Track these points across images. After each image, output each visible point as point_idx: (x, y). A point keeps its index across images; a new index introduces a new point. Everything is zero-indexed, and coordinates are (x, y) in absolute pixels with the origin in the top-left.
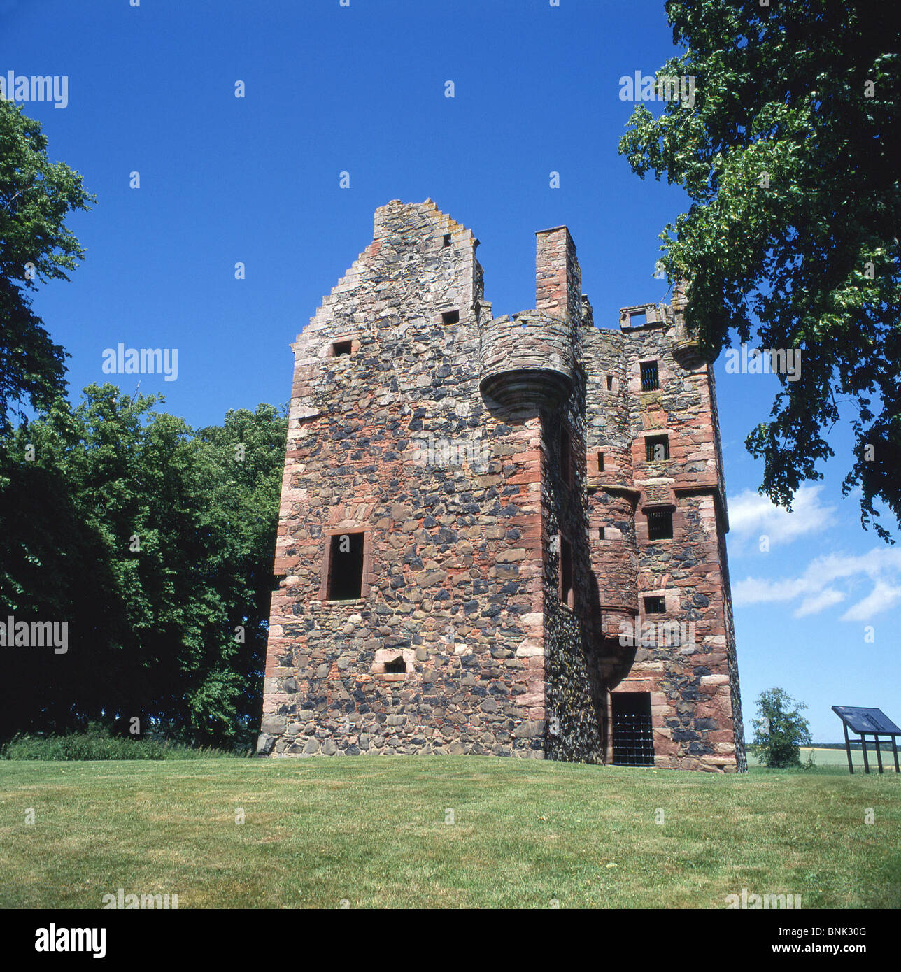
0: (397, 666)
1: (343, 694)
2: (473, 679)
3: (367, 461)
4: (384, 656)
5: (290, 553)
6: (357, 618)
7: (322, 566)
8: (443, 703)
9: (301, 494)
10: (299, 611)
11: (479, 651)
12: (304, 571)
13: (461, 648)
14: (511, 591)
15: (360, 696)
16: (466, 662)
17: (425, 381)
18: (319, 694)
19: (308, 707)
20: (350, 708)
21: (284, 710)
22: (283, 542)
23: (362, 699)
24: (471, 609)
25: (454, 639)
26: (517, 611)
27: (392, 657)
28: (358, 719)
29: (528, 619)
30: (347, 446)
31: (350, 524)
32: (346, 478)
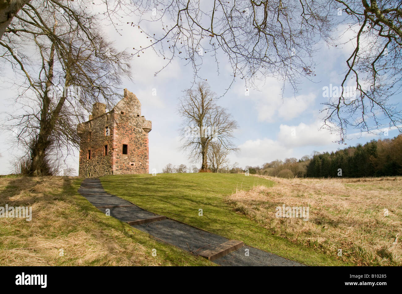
0: (132, 165)
1: (125, 168)
2: (142, 167)
3: (127, 134)
4: (131, 163)
5: (116, 145)
6: (127, 157)
7: (121, 148)
8: (138, 170)
9: (117, 136)
10: (118, 155)
11: (142, 163)
12: (119, 149)
13: (140, 163)
14: (146, 156)
15: (128, 168)
16: (141, 165)
17: (135, 124)
18: (122, 168)
19: (120, 170)
21: (117, 170)
22: (115, 143)
23: (128, 169)
24: (141, 158)
25: (139, 162)
26: (146, 159)
27: (132, 163)
28: (128, 171)
29: (147, 160)
30: (124, 130)
31: (125, 143)
32: (124, 135)
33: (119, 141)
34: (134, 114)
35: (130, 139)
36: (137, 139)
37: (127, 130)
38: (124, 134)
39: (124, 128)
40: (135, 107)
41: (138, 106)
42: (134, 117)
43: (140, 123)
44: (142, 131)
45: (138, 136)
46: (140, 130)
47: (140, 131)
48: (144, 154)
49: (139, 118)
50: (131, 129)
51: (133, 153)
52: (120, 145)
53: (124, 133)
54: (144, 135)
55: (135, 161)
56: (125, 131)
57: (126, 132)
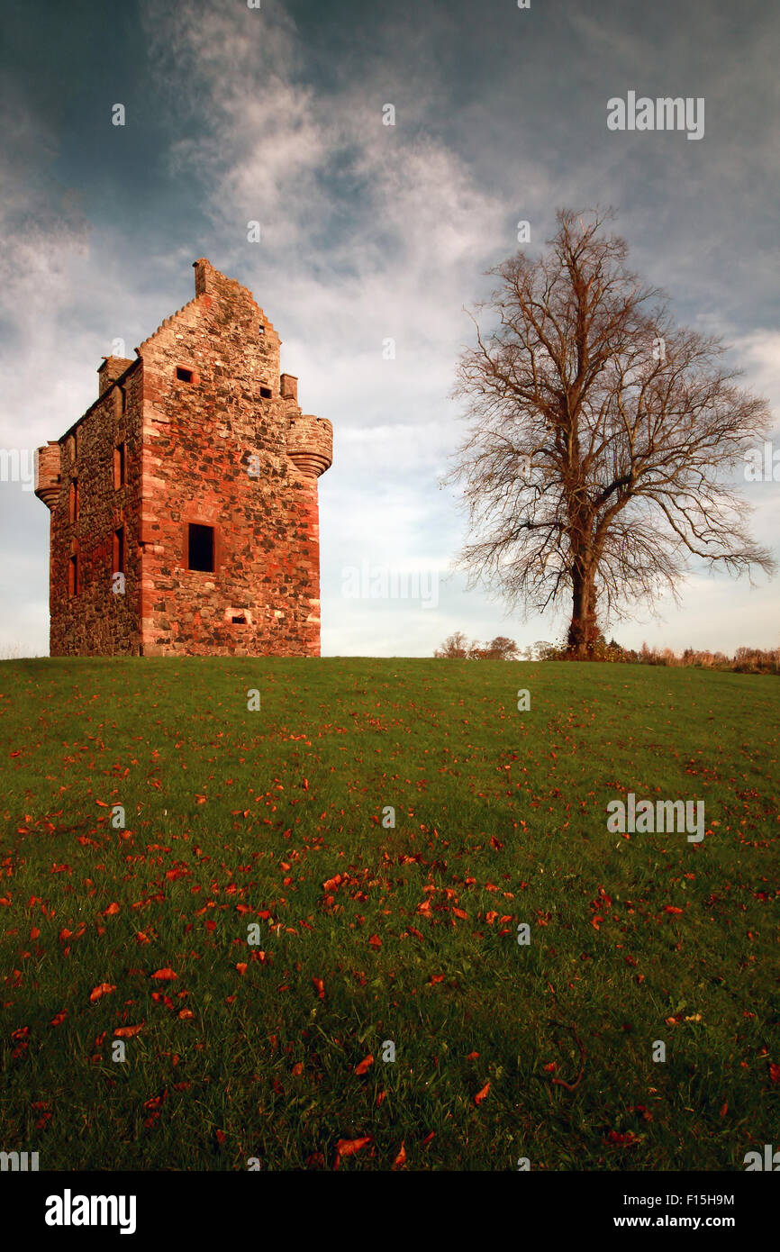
0: (241, 620)
1: (205, 634)
2: (285, 632)
3: (212, 475)
4: (231, 613)
5: (155, 527)
6: (211, 585)
7: (182, 543)
8: (269, 644)
9: (161, 483)
10: (166, 572)
11: (288, 616)
12: (168, 543)
13: (278, 614)
14: (304, 583)
15: (217, 636)
16: (281, 621)
17: (249, 432)
18: (188, 632)
19: (179, 640)
20: (210, 643)
21: (161, 641)
22: (148, 518)
23: (218, 638)
24: (283, 590)
25: (273, 608)
26: (307, 596)
27: (237, 613)
28: (217, 650)
29: (313, 602)
30: (195, 458)
31: (203, 518)
32: (196, 483)
33: (170, 506)
34: (246, 386)
35: (227, 499)
36: (263, 502)
37: (209, 460)
38: (193, 475)
39: (196, 445)
40: (250, 350)
41: (265, 346)
42: (245, 397)
43: (273, 428)
44: (284, 467)
45: (267, 490)
46: (276, 463)
47: (278, 468)
48: (294, 572)
49: (268, 405)
50: (231, 456)
51: (240, 566)
52: (173, 527)
53: (197, 471)
54: (297, 486)
55: (253, 605)
56: (200, 463)
57: (203, 469)
